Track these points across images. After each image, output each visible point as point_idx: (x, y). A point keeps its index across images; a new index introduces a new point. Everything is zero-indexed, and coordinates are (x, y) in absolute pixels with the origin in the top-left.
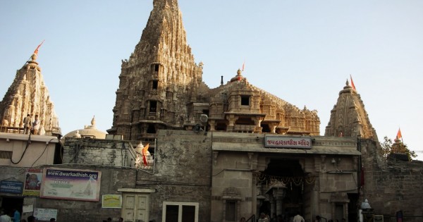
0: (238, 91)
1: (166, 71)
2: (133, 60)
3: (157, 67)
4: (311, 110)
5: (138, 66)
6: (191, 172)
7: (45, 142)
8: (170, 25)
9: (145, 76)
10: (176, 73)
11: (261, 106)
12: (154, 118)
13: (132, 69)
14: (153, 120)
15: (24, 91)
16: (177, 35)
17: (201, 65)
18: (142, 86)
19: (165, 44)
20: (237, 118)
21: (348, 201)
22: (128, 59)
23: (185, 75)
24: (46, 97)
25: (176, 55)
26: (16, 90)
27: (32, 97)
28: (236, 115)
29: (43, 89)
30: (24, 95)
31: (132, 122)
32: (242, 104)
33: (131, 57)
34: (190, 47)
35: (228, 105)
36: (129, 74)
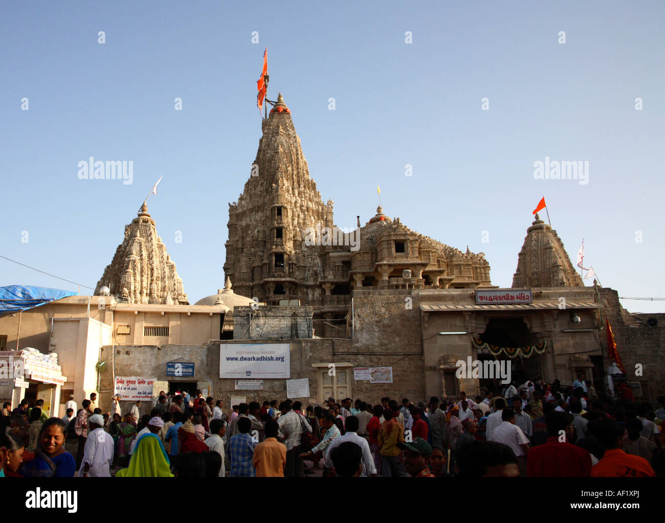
0: (390, 235)
1: (290, 214)
2: (243, 202)
3: (280, 211)
4: (476, 253)
5: (251, 210)
6: (397, 339)
7: (209, 313)
8: (289, 154)
9: (264, 223)
10: (302, 216)
11: (419, 253)
12: (282, 274)
13: (243, 214)
14: (281, 277)
15: (141, 251)
16: (298, 168)
17: (330, 203)
18: (261, 236)
19: (285, 181)
20: (392, 270)
21: (592, 365)
22: (237, 201)
23: (312, 218)
24: (165, 257)
25: (299, 193)
26: (130, 250)
27: (150, 258)
28: (390, 265)
29: (160, 247)
30: (142, 255)
31: (253, 280)
32: (397, 251)
33: (241, 199)
34: (314, 181)
35: (377, 254)
36: (241, 220)
